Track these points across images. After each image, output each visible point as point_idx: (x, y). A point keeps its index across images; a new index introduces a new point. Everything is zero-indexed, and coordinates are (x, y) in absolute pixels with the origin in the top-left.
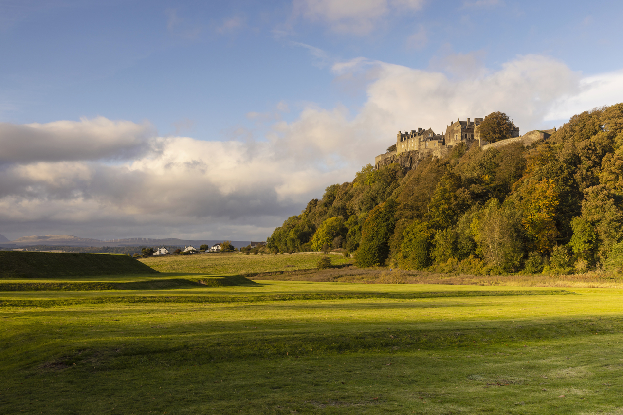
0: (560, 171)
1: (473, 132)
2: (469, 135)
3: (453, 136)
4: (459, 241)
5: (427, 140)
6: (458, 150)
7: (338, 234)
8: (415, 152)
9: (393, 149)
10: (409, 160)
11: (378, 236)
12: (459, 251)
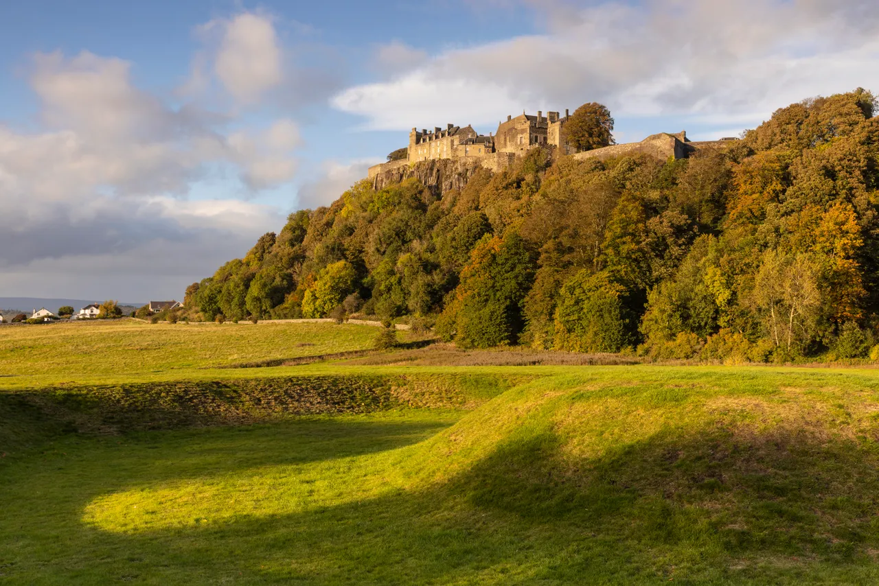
1: (546, 133)
2: (540, 138)
3: (514, 136)
4: (691, 303)
5: (466, 144)
6: (532, 159)
8: (446, 162)
9: (401, 154)
10: (434, 174)
11: (495, 295)
12: (691, 321)
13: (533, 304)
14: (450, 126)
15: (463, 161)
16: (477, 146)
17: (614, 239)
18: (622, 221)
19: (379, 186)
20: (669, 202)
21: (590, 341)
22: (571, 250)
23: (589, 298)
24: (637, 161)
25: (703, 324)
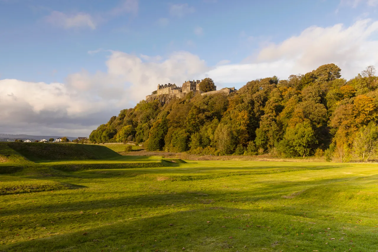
0: (248, 107)
1: (196, 87)
2: (194, 88)
3: (186, 87)
4: (202, 139)
5: (173, 89)
6: (189, 95)
7: (130, 134)
8: (167, 95)
9: (155, 92)
10: (164, 99)
11: (158, 136)
12: (203, 144)
14: (169, 84)
15: (171, 95)
16: (176, 90)
17: (189, 120)
18: (191, 114)
21: (178, 149)
23: (179, 137)
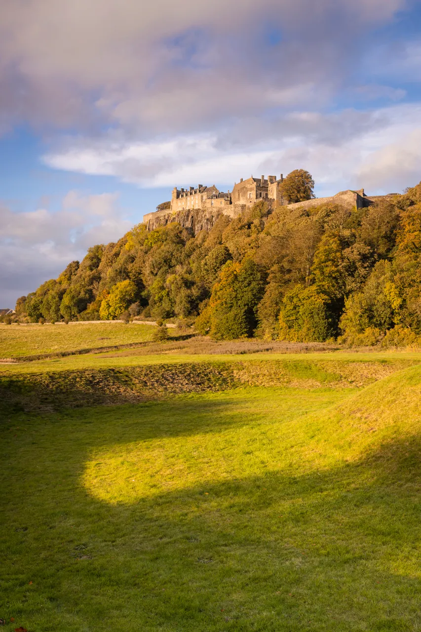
1: (267, 190)
2: (263, 194)
3: (245, 193)
4: (375, 308)
5: (212, 198)
8: (198, 211)
9: (166, 206)
10: (190, 220)
11: (237, 303)
12: (375, 320)
13: (264, 309)
14: (200, 186)
15: (210, 210)
16: (219, 200)
17: (320, 264)
18: (325, 251)
19: (151, 228)
20: (356, 238)
21: (304, 334)
22: (289, 271)
23: (303, 305)
24: (332, 210)
25: (383, 322)
